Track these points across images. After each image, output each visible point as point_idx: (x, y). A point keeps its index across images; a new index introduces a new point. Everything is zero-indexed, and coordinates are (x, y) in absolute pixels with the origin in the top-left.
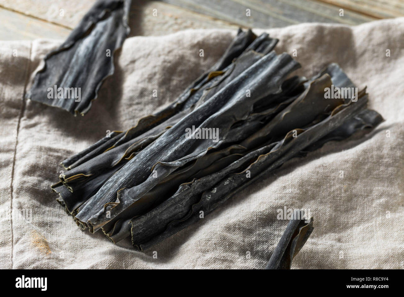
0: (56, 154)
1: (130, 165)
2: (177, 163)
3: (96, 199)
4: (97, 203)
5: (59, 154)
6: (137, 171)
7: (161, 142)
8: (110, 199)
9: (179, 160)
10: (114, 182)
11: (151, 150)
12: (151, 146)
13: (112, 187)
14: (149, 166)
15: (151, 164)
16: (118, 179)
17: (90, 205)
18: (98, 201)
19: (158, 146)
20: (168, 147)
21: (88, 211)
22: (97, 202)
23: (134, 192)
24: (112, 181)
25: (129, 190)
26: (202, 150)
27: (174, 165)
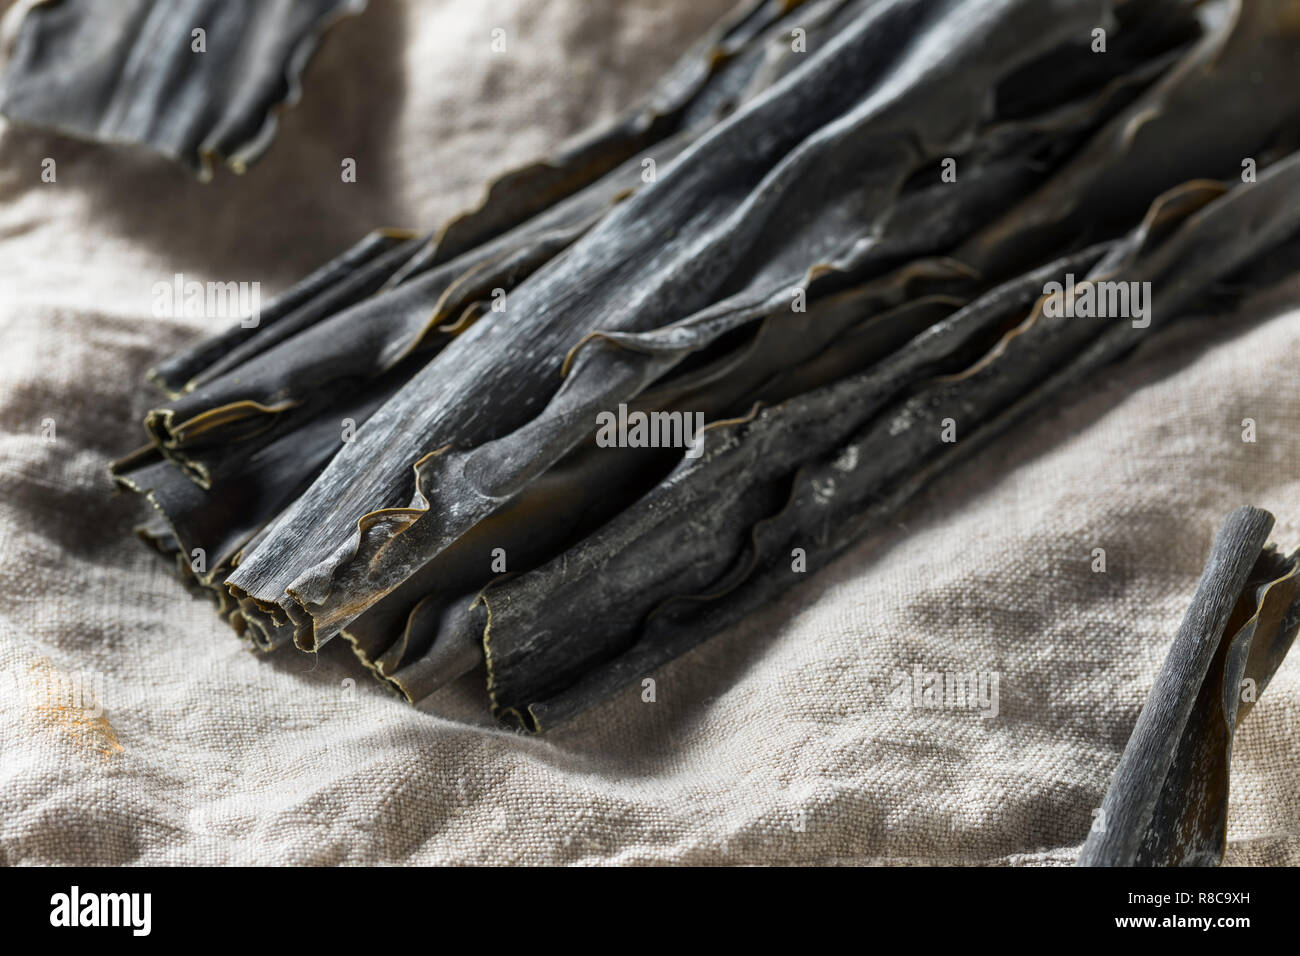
0: (126, 340)
1: (464, 352)
2: (676, 335)
3: (320, 500)
4: (325, 519)
5: (142, 341)
6: (499, 376)
8: (382, 498)
9: (687, 321)
10: (399, 426)
11: (557, 288)
12: (556, 268)
13: (387, 447)
14: (551, 351)
15: (560, 344)
17: (294, 527)
18: (330, 510)
19: (586, 267)
20: (632, 272)
21: (283, 553)
22: (322, 512)
23: (489, 467)
24: (386, 422)
25: (466, 457)
26: (786, 277)
27: (661, 343)
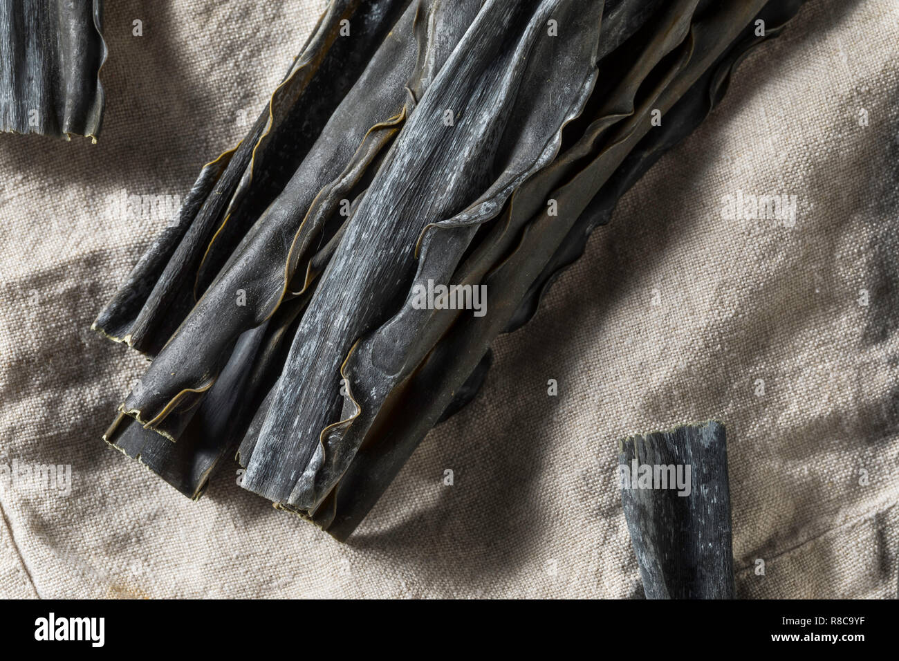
2: (483, 208)
3: (285, 406)
4: (293, 423)
6: (376, 275)
7: (414, 146)
13: (318, 355)
14: (404, 242)
15: (407, 236)
16: (327, 321)
17: (274, 433)
18: (294, 415)
19: (411, 162)
20: (441, 156)
22: (289, 417)
23: (388, 352)
24: (312, 332)
25: (370, 347)
26: (544, 135)
27: (476, 218)
